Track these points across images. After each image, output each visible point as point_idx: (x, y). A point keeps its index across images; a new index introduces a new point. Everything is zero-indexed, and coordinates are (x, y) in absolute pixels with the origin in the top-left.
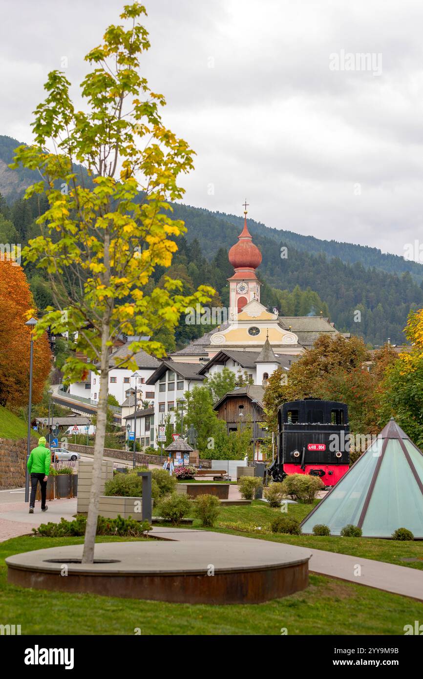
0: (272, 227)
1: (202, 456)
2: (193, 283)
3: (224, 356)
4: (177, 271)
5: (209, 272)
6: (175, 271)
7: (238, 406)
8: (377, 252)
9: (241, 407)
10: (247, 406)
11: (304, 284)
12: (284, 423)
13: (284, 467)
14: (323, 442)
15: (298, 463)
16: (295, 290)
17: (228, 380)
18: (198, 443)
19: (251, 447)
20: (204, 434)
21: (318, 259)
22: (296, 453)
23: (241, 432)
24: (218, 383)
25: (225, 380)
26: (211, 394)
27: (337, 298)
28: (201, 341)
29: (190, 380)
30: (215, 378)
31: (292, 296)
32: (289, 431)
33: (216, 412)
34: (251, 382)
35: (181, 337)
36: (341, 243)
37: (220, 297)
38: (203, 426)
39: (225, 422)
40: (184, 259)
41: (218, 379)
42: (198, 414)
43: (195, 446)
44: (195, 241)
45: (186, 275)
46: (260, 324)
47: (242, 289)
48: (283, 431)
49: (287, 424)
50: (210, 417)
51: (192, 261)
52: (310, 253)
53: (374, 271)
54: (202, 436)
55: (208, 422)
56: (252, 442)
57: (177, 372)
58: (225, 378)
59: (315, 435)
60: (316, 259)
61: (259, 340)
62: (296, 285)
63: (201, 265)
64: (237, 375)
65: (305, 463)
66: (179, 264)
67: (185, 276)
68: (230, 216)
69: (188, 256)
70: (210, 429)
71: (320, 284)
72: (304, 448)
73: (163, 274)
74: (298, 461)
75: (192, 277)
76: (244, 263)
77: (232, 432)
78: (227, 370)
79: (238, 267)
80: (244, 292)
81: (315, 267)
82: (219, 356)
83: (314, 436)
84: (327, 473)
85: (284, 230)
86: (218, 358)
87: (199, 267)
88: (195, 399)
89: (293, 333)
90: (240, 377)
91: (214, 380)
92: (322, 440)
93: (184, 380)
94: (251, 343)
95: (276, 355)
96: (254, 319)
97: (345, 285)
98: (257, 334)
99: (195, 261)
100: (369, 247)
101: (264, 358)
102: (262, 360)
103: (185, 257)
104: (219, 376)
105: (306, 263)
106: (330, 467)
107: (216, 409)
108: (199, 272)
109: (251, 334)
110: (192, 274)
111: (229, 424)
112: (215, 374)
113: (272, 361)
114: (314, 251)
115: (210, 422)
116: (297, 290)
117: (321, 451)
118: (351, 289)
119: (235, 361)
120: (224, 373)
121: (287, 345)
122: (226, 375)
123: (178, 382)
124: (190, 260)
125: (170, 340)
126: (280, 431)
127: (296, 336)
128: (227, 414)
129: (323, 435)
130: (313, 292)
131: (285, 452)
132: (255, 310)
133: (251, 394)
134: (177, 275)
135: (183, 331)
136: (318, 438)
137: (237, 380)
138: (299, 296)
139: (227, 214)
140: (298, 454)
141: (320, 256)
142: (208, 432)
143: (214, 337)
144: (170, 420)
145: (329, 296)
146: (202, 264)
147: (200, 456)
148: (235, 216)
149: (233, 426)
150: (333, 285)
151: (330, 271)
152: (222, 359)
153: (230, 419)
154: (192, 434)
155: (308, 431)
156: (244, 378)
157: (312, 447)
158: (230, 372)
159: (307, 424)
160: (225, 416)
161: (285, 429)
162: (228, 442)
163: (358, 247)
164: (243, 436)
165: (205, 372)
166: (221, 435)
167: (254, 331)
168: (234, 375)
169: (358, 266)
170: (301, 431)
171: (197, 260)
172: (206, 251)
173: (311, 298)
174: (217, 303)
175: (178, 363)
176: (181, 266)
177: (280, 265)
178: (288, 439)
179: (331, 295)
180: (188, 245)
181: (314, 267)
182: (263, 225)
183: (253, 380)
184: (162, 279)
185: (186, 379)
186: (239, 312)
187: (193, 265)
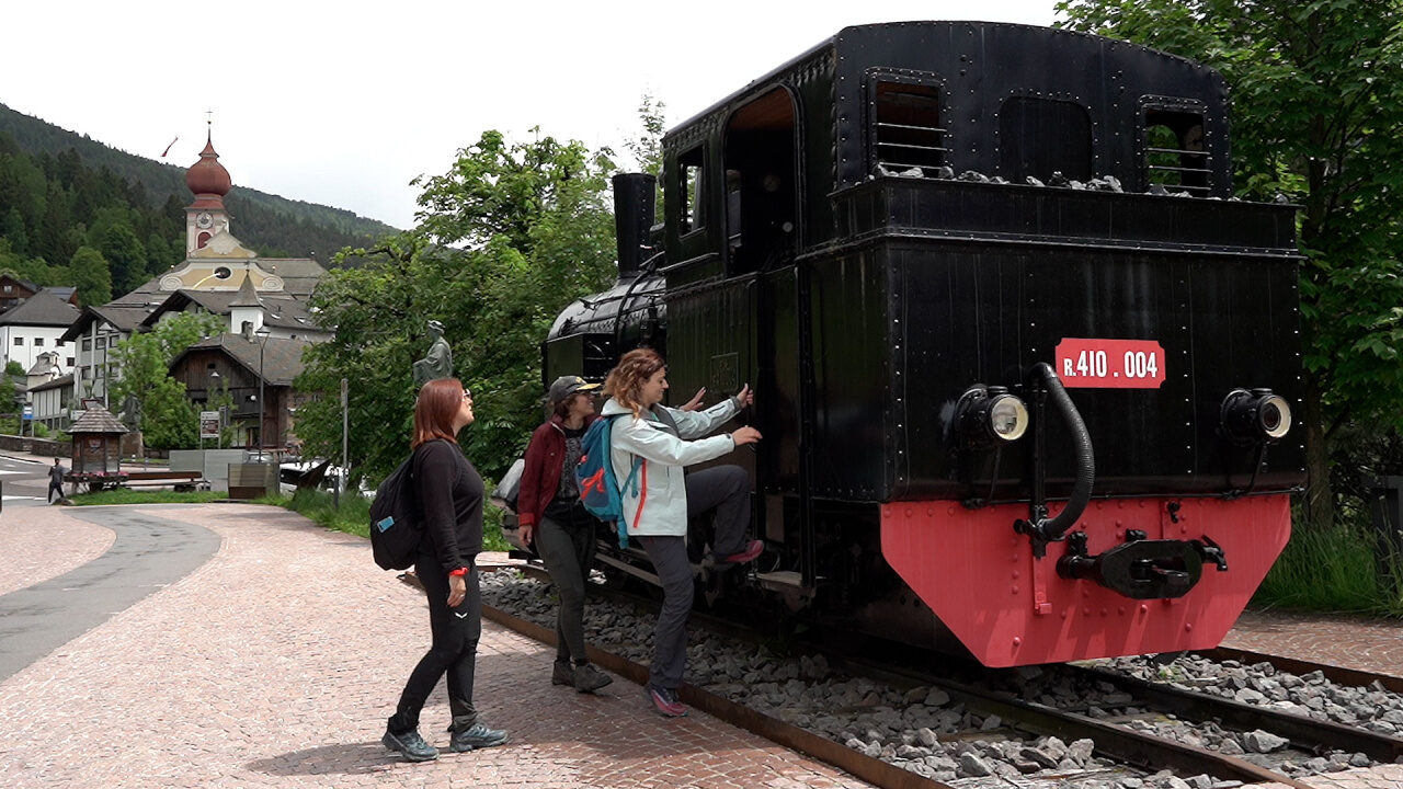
1: (148, 443)
2: (136, 232)
4: (115, 217)
5: (156, 220)
6: (112, 216)
7: (206, 366)
9: (213, 365)
10: (221, 363)
13: (885, 527)
17: (187, 330)
21: (287, 218)
22: (1009, 414)
24: (174, 334)
28: (146, 288)
29: (128, 332)
30: (168, 328)
34: (224, 331)
35: (120, 291)
40: (124, 204)
44: (139, 183)
45: (127, 221)
46: (231, 264)
47: (204, 221)
51: (135, 207)
59: (1098, 272)
60: (285, 218)
61: (231, 285)
63: (147, 213)
66: (118, 209)
67: (125, 222)
73: (97, 219)
76: (209, 187)
80: (208, 225)
81: (284, 227)
82: (175, 299)
86: (170, 303)
87: (144, 214)
89: (278, 277)
92: (1145, 311)
93: (120, 334)
96: (222, 257)
98: (228, 277)
99: (139, 207)
101: (243, 300)
102: (239, 305)
103: (126, 202)
105: (273, 223)
108: (143, 220)
109: (220, 277)
110: (135, 222)
111: (194, 393)
112: (168, 322)
113: (256, 306)
120: (181, 320)
121: (272, 292)
122: (184, 322)
123: (110, 337)
124: (133, 205)
127: (282, 281)
132: (224, 244)
133: (226, 347)
134: (115, 220)
136: (1119, 294)
140: (1018, 419)
141: (289, 216)
143: (165, 280)
146: (147, 211)
147: (144, 442)
152: (179, 302)
153: (194, 386)
154: (130, 406)
157: (1085, 364)
158: (191, 319)
161: (898, 214)
165: (152, 322)
167: (223, 273)
171: (141, 206)
176: (120, 210)
178: (922, 298)
180: (129, 187)
181: (282, 226)
183: (226, 329)
184: (94, 226)
185: (123, 331)
186: (200, 247)
187: (136, 212)
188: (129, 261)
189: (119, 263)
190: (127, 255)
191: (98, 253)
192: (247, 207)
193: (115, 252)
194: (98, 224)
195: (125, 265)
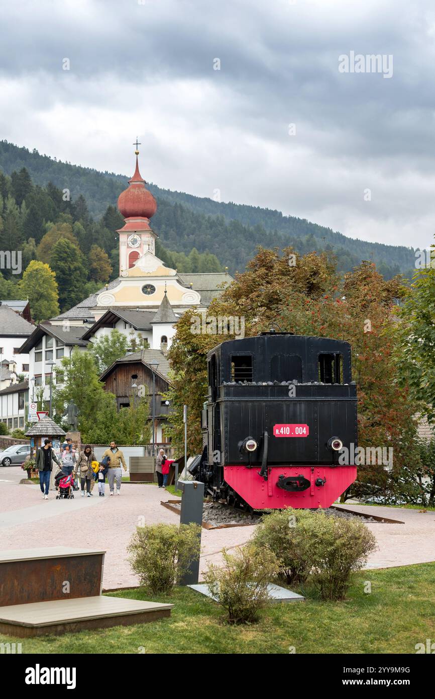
0: (165, 189)
1: (84, 440)
2: (79, 244)
3: (113, 317)
4: (61, 231)
5: (97, 232)
6: (58, 230)
7: (130, 376)
8: (278, 215)
9: (135, 377)
10: (141, 375)
11: (202, 248)
12: (225, 383)
13: (225, 473)
14: (303, 420)
15: (253, 464)
16: (192, 253)
17: (118, 345)
18: (80, 422)
19: (147, 426)
20: (88, 412)
21: (216, 221)
22: (251, 444)
23: (135, 408)
24: (106, 349)
25: (114, 345)
26: (96, 363)
27: (237, 263)
28: (86, 303)
29: (71, 346)
30: (102, 342)
31: (188, 260)
32: (234, 399)
33: (103, 384)
34: (147, 346)
35: (66, 304)
36: (240, 205)
37: (109, 260)
38: (85, 401)
39: (114, 396)
40: (68, 218)
41: (105, 343)
42: (79, 386)
43: (76, 427)
44: (81, 198)
45: (71, 235)
46: (155, 281)
47: (134, 242)
48: (223, 398)
49: (229, 383)
50: (95, 390)
51: (78, 220)
52: (207, 216)
53: (276, 234)
54: (85, 414)
55: (92, 396)
56: (150, 420)
57: (56, 337)
58: (114, 343)
59: (288, 406)
60: (214, 221)
61: (155, 300)
62: (192, 249)
63: (88, 225)
64: (129, 339)
65: (269, 463)
66: (63, 223)
67: (69, 235)
68: (119, 176)
69: (74, 214)
70: (95, 405)
71: (219, 248)
72: (266, 434)
73: (45, 234)
74: (253, 460)
75: (77, 237)
76: (137, 212)
77: (123, 409)
78: (117, 332)
79: (129, 217)
80: (137, 245)
81: (213, 230)
82: (107, 317)
83: (285, 408)
84: (312, 484)
85: (179, 192)
86: (105, 319)
87: (85, 226)
88: (75, 367)
89: (195, 292)
90: (133, 341)
91: (101, 345)
92: (303, 416)
93: (65, 347)
94: (145, 303)
95: (177, 315)
96: (149, 275)
97: (245, 248)
98: (152, 293)
99: (81, 220)
100: (269, 209)
101: (162, 317)
102: (159, 320)
103: (70, 216)
104: (107, 340)
105: (203, 226)
106: (318, 470)
107: (102, 380)
108: (85, 232)
109: (145, 293)
110: (78, 234)
111: (120, 399)
112: (102, 337)
113: (171, 321)
114: (211, 214)
115: (95, 396)
116: (195, 253)
117: (299, 439)
118: (252, 253)
119: (126, 323)
120: (113, 336)
121: (188, 305)
122: (116, 338)
123: (57, 350)
124: (76, 219)
125: (54, 307)
126: (214, 399)
127: (199, 295)
128: (116, 386)
129: (303, 406)
130: (212, 255)
131: (227, 442)
132: (150, 264)
133: (147, 360)
134: (61, 234)
135: (68, 297)
136: (295, 412)
137: (130, 344)
138: (196, 259)
139: (116, 175)
140: (254, 445)
141: (218, 219)
142: (92, 410)
143: (101, 297)
144: (43, 394)
145: (228, 261)
146: (89, 223)
147: (82, 439)
148: (125, 176)
149: (124, 401)
150: (232, 249)
151: (229, 234)
152: (110, 320)
153: (120, 393)
154: (71, 411)
155: (272, 399)
156: (138, 341)
157: (283, 431)
158: (121, 335)
159: (271, 383)
160: (114, 389)
161: (227, 394)
162: (118, 421)
163: (258, 210)
164: (137, 413)
165: (90, 337)
166: (108, 412)
167: (149, 290)
168: (125, 338)
169: (258, 229)
170: (259, 399)
171: (83, 219)
172: (94, 212)
173: (210, 262)
174: (106, 266)
175: (57, 326)
176: (65, 224)
177: (175, 228)
178: (233, 415)
179: (230, 260)
180: (73, 202)
181: (211, 229)
182: (156, 186)
183: (148, 345)
184: (43, 240)
185: (67, 345)
186: (130, 267)
187: (78, 225)
188: (73, 271)
189: (64, 274)
190: (72, 267)
191: (47, 266)
192: (179, 212)
193: (61, 264)
194: (46, 239)
195: (70, 275)
